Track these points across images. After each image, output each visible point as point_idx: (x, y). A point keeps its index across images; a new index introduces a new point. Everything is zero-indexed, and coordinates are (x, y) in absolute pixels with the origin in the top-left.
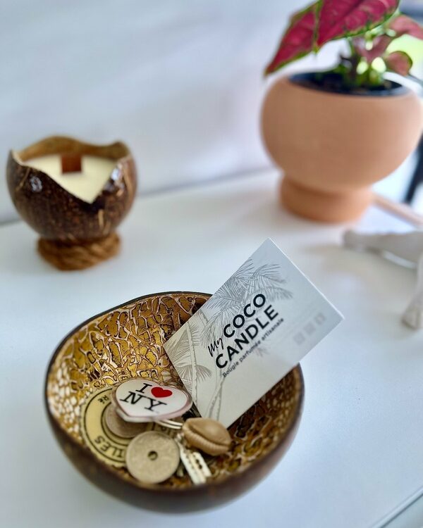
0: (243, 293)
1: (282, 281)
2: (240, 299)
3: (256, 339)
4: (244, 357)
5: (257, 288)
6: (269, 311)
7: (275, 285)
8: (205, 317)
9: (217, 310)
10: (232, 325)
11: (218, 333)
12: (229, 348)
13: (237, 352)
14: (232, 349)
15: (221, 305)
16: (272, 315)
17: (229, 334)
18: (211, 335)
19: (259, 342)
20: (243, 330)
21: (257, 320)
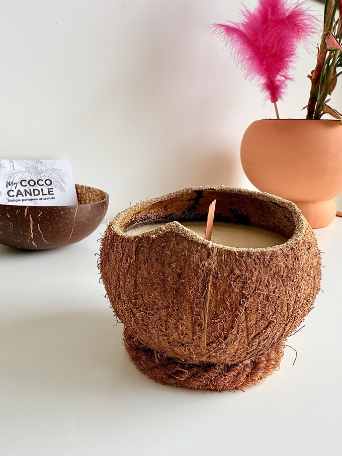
0: (42, 173)
1: (64, 183)
2: (39, 174)
3: (36, 197)
4: (25, 200)
5: (51, 176)
6: (50, 190)
7: (60, 182)
8: (13, 166)
9: (23, 169)
10: (27, 182)
11: (17, 180)
12: (19, 191)
13: (23, 196)
14: (20, 192)
15: (27, 168)
16: (51, 193)
17: (23, 184)
18: (12, 178)
19: (37, 199)
20: (32, 188)
21: (42, 189)
